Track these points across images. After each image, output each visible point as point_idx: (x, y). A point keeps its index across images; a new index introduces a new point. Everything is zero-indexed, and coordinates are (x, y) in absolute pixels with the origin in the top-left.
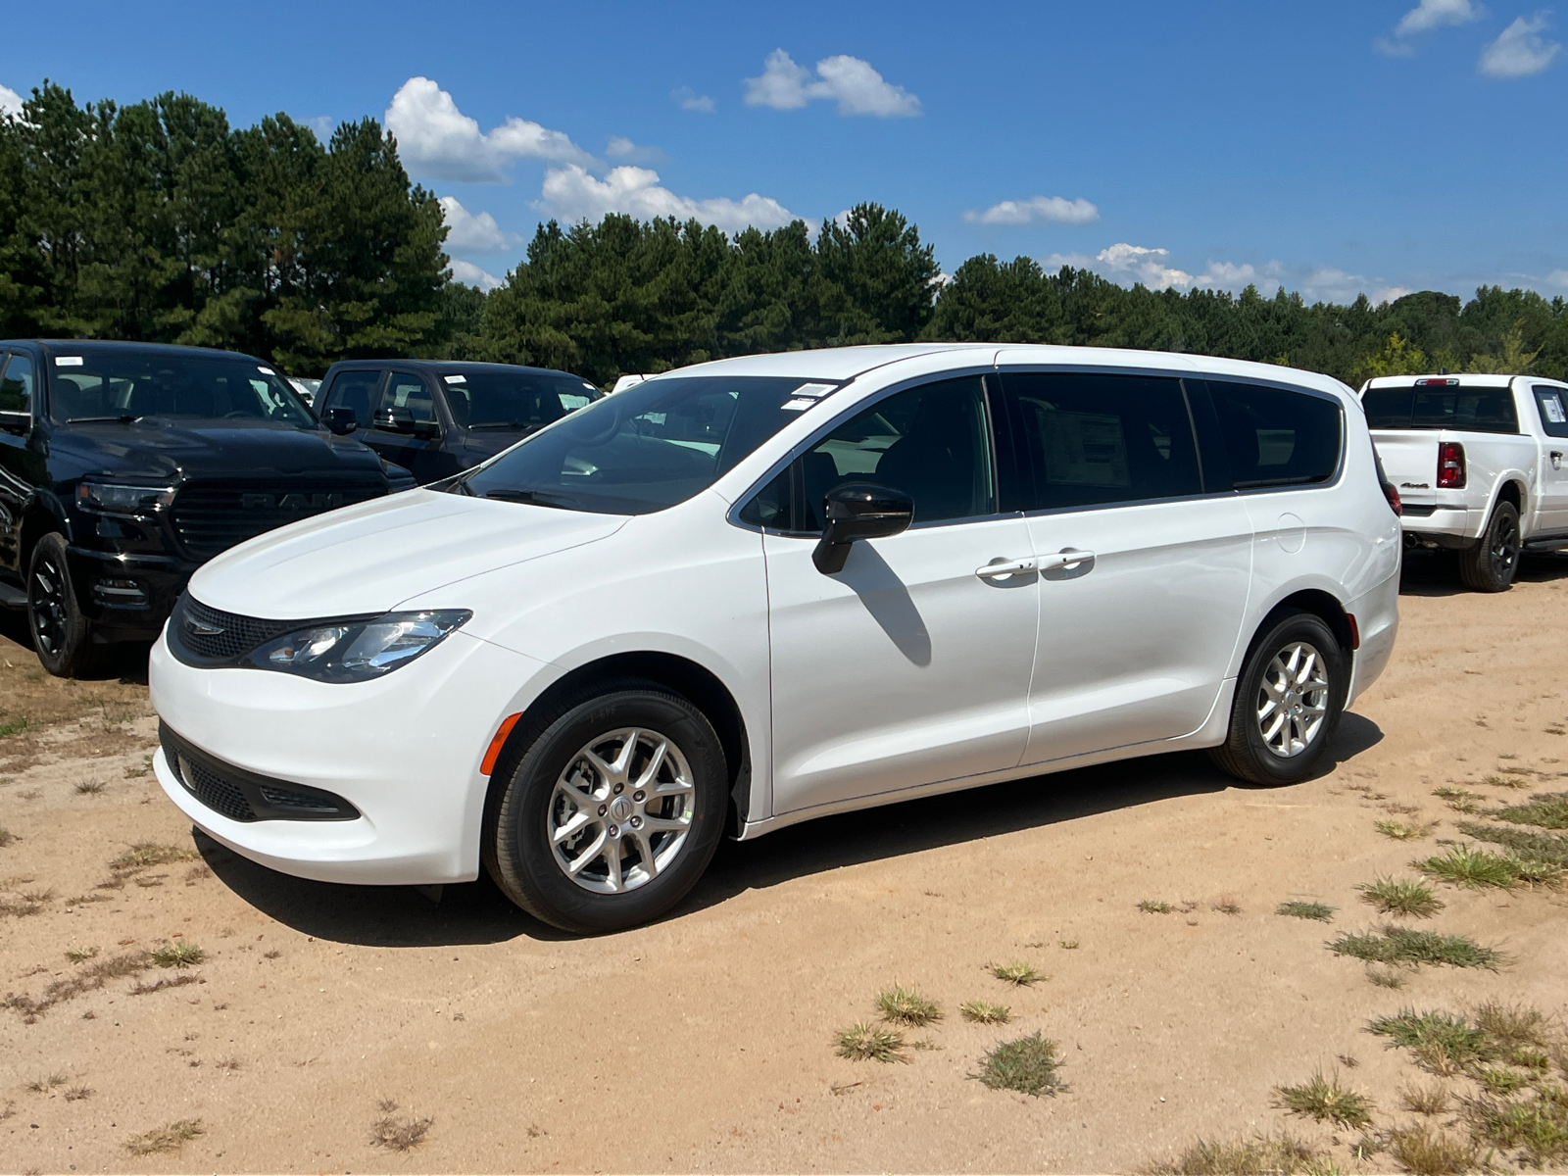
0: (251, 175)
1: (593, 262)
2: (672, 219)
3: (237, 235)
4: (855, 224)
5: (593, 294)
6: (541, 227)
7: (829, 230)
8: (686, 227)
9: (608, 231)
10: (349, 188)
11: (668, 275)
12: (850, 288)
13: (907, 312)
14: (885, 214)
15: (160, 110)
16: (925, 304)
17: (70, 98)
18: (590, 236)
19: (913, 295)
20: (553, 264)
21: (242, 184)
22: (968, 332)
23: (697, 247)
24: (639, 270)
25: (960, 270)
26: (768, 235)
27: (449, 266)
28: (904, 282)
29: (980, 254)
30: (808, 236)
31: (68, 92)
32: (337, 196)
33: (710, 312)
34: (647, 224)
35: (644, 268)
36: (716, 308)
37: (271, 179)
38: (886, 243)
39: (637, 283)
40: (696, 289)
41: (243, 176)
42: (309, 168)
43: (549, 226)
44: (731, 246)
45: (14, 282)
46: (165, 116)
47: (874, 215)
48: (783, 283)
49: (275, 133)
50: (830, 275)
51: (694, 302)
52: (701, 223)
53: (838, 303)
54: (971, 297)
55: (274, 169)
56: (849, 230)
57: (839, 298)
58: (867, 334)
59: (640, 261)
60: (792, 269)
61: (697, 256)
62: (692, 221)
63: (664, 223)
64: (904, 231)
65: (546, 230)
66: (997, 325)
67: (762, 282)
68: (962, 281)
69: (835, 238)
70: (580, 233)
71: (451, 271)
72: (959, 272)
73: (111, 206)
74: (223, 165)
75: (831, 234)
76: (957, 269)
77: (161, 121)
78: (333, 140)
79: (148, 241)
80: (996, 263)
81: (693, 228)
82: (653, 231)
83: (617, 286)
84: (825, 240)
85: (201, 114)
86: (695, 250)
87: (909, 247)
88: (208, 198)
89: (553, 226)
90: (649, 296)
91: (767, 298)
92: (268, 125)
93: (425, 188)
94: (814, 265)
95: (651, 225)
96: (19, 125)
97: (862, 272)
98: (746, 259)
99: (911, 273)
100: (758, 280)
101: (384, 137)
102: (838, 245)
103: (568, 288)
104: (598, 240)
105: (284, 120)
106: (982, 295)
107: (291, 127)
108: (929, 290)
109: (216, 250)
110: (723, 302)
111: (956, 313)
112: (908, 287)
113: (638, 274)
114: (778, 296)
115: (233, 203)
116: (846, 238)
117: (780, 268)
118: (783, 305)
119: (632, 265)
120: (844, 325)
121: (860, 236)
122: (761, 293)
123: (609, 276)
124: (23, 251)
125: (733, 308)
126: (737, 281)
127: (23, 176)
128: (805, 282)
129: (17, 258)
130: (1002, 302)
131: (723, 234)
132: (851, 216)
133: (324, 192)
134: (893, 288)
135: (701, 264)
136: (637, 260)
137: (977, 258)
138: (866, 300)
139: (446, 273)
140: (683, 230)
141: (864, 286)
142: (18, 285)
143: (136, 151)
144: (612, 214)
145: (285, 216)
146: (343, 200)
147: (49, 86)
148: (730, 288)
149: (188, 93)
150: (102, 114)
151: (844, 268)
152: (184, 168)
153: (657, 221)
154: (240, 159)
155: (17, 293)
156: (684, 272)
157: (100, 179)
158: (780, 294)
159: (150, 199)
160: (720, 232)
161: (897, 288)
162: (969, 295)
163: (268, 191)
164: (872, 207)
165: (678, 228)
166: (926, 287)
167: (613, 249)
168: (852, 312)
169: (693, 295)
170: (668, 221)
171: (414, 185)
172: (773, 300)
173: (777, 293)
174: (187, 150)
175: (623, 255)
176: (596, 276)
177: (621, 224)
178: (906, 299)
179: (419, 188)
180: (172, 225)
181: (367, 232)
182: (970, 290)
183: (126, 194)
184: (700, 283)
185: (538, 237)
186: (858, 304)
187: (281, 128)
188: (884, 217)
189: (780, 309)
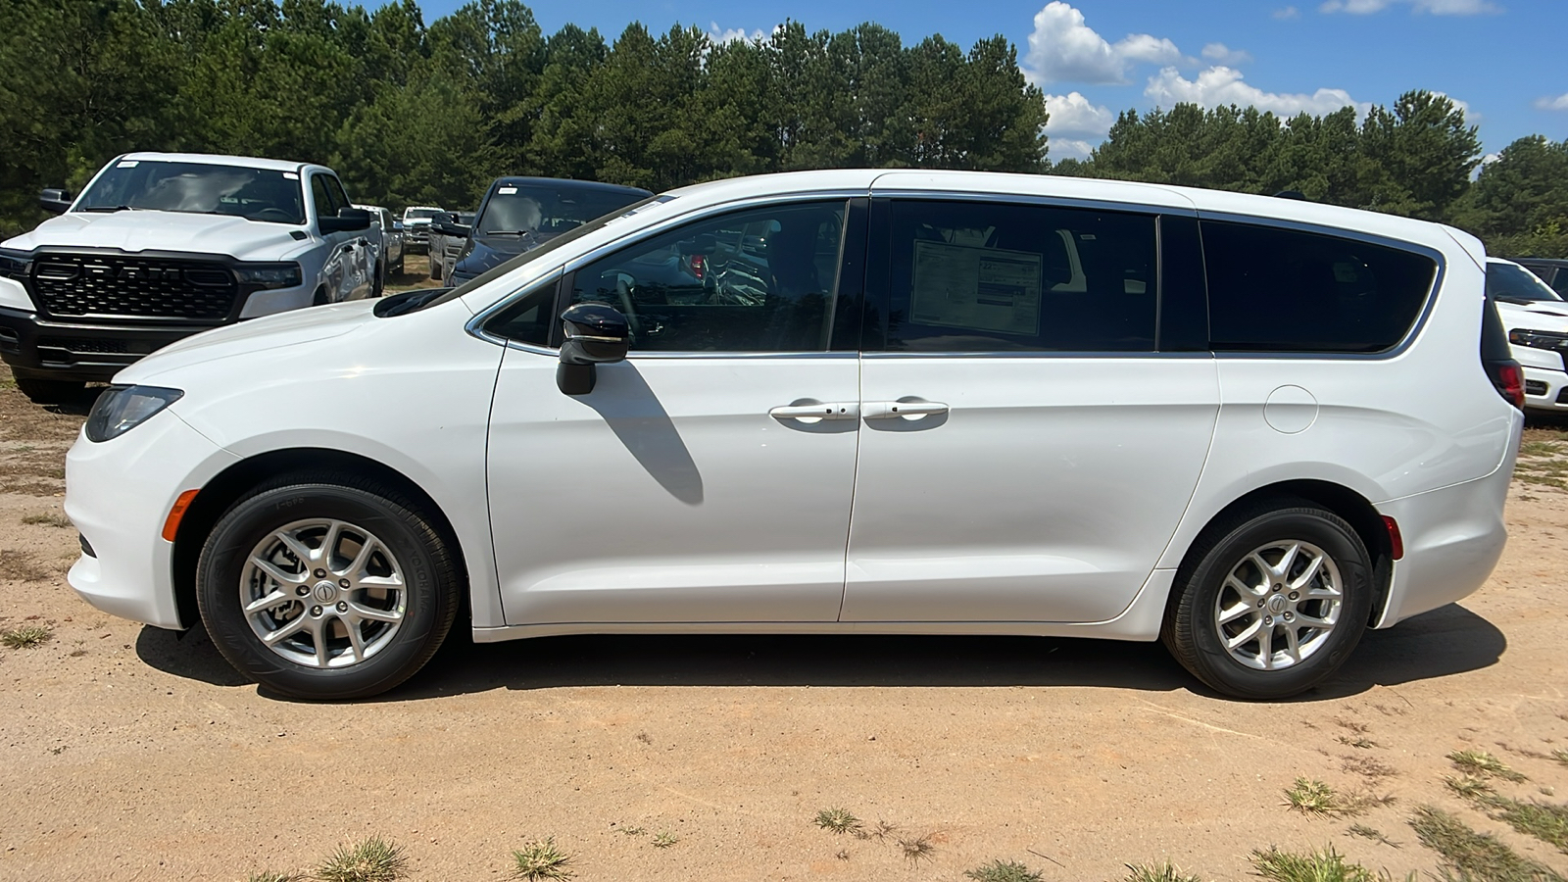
0: (911, 80)
1: (1160, 141)
2: (1234, 107)
3: (896, 123)
4: (1402, 109)
5: (1155, 166)
6: (1122, 114)
7: (1376, 115)
8: (1244, 113)
9: (1177, 117)
10: (976, 87)
11: (1221, 153)
12: (1387, 164)
13: (1441, 185)
14: (1432, 100)
15: (858, 35)
16: (1461, 178)
17: (803, 30)
18: (1160, 121)
19: (1449, 171)
20: (1127, 143)
21: (904, 87)
22: (1505, 205)
23: (1251, 127)
24: (1198, 148)
25: (1506, 149)
26: (1318, 119)
27: (1046, 144)
28: (1440, 159)
29: (1530, 135)
30: (1356, 120)
31: (803, 26)
32: (967, 93)
33: (1256, 182)
34: (1212, 111)
35: (1203, 147)
36: (1261, 179)
37: (924, 82)
38: (1430, 126)
39: (1195, 157)
40: (1246, 163)
41: (906, 80)
42: (952, 72)
43: (1129, 114)
44: (1283, 129)
45: (753, 155)
46: (860, 40)
47: (1420, 101)
48: (1326, 159)
49: (931, 49)
50: (1371, 153)
51: (1243, 174)
52: (1258, 111)
53: (1374, 176)
54: (1515, 175)
55: (927, 75)
56: (1394, 114)
57: (1376, 173)
58: (1398, 203)
59: (1200, 141)
60: (1335, 147)
61: (1251, 136)
62: (1251, 108)
63: (1225, 110)
64: (1448, 115)
65: (1126, 116)
66: (1537, 199)
67: (1306, 158)
68: (1506, 160)
69: (1380, 121)
70: (1152, 119)
71: (1047, 148)
72: (1505, 152)
73: (818, 104)
74: (894, 73)
75: (1376, 117)
76: (1503, 149)
77: (857, 43)
78: (971, 53)
79: (837, 128)
80: (1544, 143)
81: (1251, 114)
82: (1215, 116)
83: (1177, 160)
84: (1370, 123)
85: (884, 38)
86: (1250, 132)
87: (1452, 128)
88: (881, 97)
89: (1132, 113)
90: (1202, 169)
91: (1309, 171)
92: (927, 43)
93: (1036, 87)
94: (1357, 144)
95: (1215, 112)
96: (770, 49)
97: (1402, 152)
98: (1294, 139)
99: (1450, 151)
100: (1303, 156)
101: (1009, 49)
102: (1382, 127)
103: (1136, 162)
104: (1167, 124)
105: (938, 39)
106: (1525, 173)
107: (942, 44)
108: (1467, 167)
109: (881, 133)
110: (1268, 174)
111: (1496, 188)
112: (1444, 163)
113: (1197, 151)
114: (1320, 171)
115: (897, 100)
116: (1390, 121)
117: (1324, 147)
118: (1323, 177)
119: (1192, 144)
120: (1377, 196)
121: (1405, 118)
122: (1304, 168)
123: (1171, 152)
124: (761, 134)
125: (1276, 179)
126: (1285, 155)
127: (768, 84)
128: (1346, 159)
129: (758, 139)
130: (1546, 179)
131: (1277, 119)
132: (1398, 102)
133: (959, 91)
134: (1430, 164)
135: (1253, 143)
136: (1197, 139)
137: (1526, 139)
138: (1401, 176)
139: (1043, 150)
140: (1242, 115)
141: (1402, 162)
142: (755, 157)
143: (839, 65)
144: (1182, 104)
145: (929, 109)
146: (971, 96)
147: (791, 23)
148: (1275, 163)
149: (878, 23)
150: (820, 40)
151: (1385, 148)
152: (867, 76)
153: (1220, 109)
154: (905, 69)
155: (754, 162)
156: (1237, 150)
157: (813, 85)
158: (1322, 169)
159: (842, 99)
160: (1274, 117)
161: (1434, 164)
162: (1511, 172)
163: (922, 91)
164: (1420, 94)
165: (1238, 115)
166: (1464, 164)
167: (1178, 131)
168: (1386, 185)
169: (1242, 167)
170: (1230, 109)
171: (1029, 85)
172: (1315, 173)
173: (1319, 167)
174: (872, 62)
175: (1186, 136)
176: (1160, 152)
177: (1188, 111)
178: (1441, 174)
179: (1031, 87)
180: (855, 116)
181: (986, 120)
182: (1514, 168)
183: (828, 94)
184: (1250, 158)
185: (1119, 122)
186: (1393, 178)
187: (936, 46)
188: (1430, 103)
189: (1319, 181)
